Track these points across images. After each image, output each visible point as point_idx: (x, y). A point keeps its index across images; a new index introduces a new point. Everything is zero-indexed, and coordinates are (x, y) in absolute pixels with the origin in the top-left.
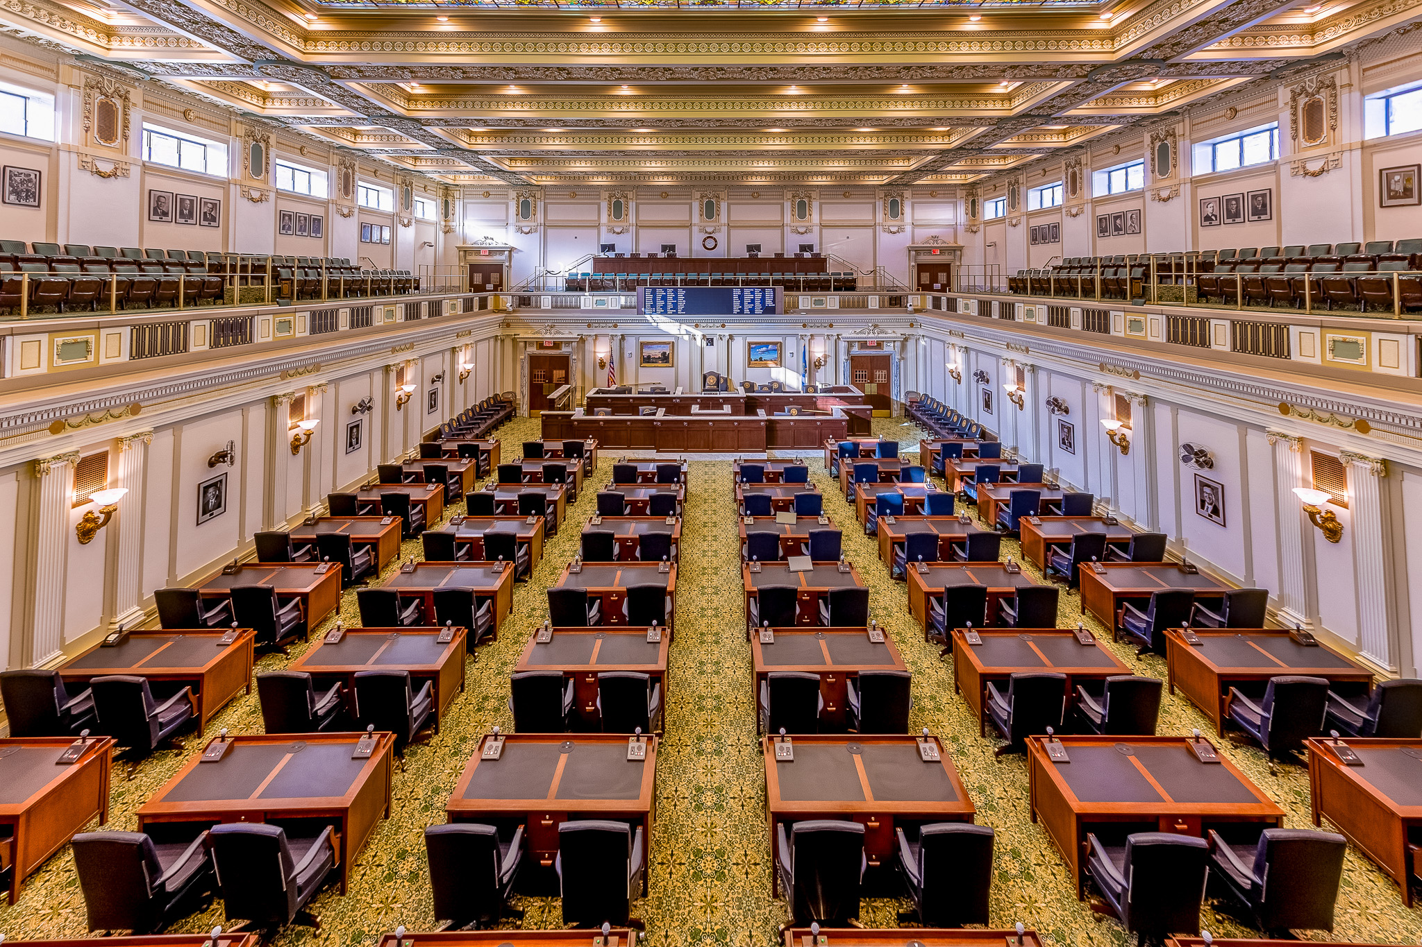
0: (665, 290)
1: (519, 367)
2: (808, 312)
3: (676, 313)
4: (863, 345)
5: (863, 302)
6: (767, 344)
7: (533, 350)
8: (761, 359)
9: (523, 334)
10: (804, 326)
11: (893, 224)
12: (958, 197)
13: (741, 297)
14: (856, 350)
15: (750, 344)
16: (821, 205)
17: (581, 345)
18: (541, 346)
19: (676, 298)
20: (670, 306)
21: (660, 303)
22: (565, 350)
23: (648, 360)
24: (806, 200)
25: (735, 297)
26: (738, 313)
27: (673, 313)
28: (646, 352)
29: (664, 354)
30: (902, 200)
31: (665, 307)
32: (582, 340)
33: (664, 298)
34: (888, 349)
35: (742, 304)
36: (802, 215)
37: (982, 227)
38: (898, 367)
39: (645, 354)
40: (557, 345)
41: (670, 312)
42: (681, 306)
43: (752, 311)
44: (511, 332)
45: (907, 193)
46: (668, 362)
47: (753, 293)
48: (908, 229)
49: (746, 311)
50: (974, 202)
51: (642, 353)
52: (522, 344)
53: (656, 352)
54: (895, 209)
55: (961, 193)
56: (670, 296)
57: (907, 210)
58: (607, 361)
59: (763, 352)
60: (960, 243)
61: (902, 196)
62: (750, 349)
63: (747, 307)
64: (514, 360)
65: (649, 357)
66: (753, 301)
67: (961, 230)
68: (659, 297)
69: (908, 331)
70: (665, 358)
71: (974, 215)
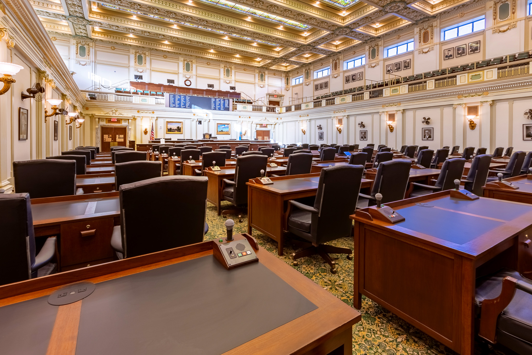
0: (180, 96)
1: (94, 133)
2: (240, 111)
3: (185, 108)
4: (261, 125)
5: (261, 109)
6: (224, 124)
7: (104, 123)
8: (222, 131)
9: (97, 113)
10: (240, 117)
11: (261, 83)
12: (283, 76)
13: (215, 102)
14: (259, 128)
15: (218, 124)
16: (235, 72)
17: (133, 121)
18: (109, 120)
19: (185, 100)
20: (182, 104)
21: (177, 102)
22: (124, 124)
23: (170, 130)
24: (230, 69)
25: (212, 102)
26: (213, 109)
27: (184, 108)
28: (170, 126)
29: (178, 127)
30: (265, 75)
31: (180, 104)
32: (135, 119)
33: (179, 100)
34: (269, 128)
35: (215, 105)
36: (228, 75)
37: (291, 88)
38: (273, 135)
39: (169, 128)
40: (119, 121)
41: (182, 107)
42: (187, 105)
43: (220, 109)
44: (90, 112)
45: (266, 72)
46: (180, 131)
47: (220, 101)
48: (266, 86)
49: (217, 109)
50: (287, 79)
51: (167, 127)
52: (97, 120)
53: (174, 127)
54: (262, 77)
55: (283, 75)
56: (182, 99)
57: (266, 79)
58: (149, 130)
59: (223, 128)
60: (283, 94)
61: (265, 73)
62: (218, 126)
63: (217, 107)
64: (91, 129)
65: (171, 129)
66: (220, 105)
67: (283, 89)
68: (177, 99)
69: (277, 121)
70: (179, 129)
71: (287, 84)
